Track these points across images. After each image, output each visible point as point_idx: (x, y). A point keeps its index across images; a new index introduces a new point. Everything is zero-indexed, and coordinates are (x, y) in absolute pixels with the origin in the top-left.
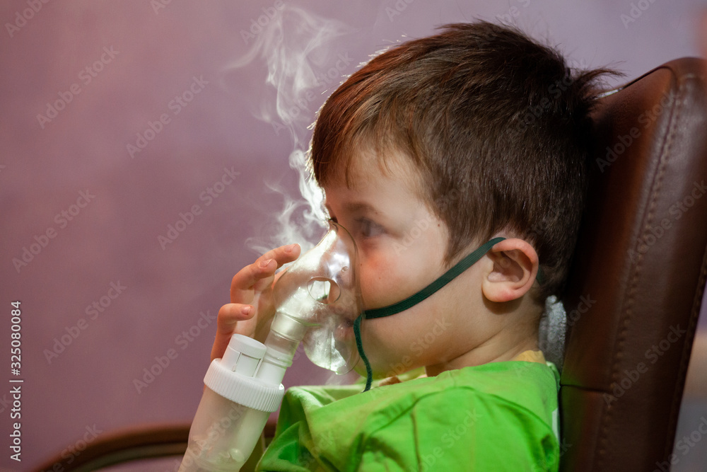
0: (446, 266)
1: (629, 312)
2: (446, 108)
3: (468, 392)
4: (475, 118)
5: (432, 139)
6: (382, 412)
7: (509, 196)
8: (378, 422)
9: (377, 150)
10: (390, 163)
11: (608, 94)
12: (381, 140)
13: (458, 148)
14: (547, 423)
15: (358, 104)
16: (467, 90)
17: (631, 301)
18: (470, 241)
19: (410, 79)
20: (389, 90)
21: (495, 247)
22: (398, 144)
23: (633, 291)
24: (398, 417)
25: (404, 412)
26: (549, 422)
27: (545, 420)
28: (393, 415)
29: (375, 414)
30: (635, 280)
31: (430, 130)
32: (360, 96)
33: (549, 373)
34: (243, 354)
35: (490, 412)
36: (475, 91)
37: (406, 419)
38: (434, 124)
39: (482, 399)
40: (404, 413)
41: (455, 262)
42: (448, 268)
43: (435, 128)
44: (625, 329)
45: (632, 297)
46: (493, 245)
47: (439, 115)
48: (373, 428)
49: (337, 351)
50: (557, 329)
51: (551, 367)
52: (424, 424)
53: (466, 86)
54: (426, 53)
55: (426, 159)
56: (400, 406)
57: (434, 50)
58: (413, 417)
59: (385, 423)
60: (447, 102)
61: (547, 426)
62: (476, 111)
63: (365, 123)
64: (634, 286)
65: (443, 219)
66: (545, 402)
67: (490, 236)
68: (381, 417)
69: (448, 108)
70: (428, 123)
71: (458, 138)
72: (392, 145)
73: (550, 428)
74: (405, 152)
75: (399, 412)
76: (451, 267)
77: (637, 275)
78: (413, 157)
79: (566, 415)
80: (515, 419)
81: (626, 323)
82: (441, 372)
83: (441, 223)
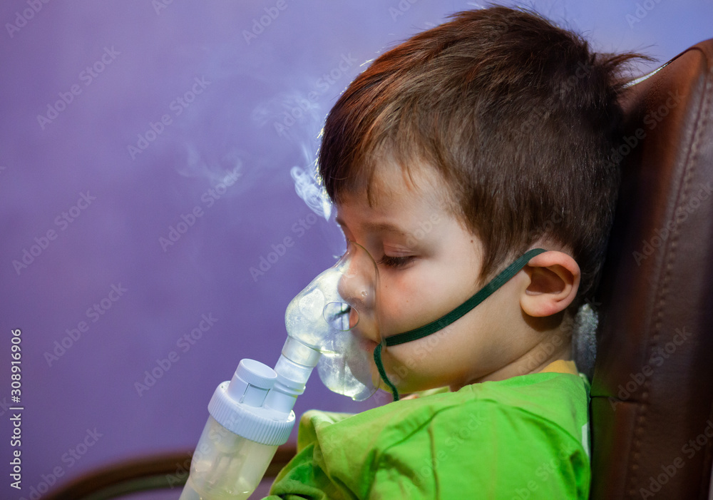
0: (480, 284)
1: (660, 314)
2: (473, 112)
3: (490, 404)
4: (506, 121)
5: (460, 148)
6: (398, 427)
7: (546, 203)
8: (392, 437)
9: (402, 164)
10: (416, 177)
11: (638, 81)
12: (405, 153)
13: (489, 157)
14: (577, 438)
15: (374, 113)
16: (493, 90)
17: (662, 303)
18: (506, 255)
19: (430, 81)
20: (408, 96)
21: (532, 262)
22: (424, 156)
23: (664, 291)
24: (415, 432)
25: (421, 426)
26: (579, 437)
27: (575, 435)
28: (409, 430)
29: (390, 428)
30: (666, 279)
31: (457, 138)
32: (376, 103)
33: (580, 386)
34: (252, 386)
35: (514, 426)
36: (503, 89)
37: (423, 434)
38: (461, 131)
39: (505, 412)
40: (420, 428)
41: (490, 278)
42: (482, 286)
43: (463, 134)
44: (657, 333)
45: (663, 298)
46: (529, 259)
47: (465, 121)
48: (386, 444)
49: (354, 379)
50: (587, 337)
51: (582, 378)
52: (442, 439)
53: (492, 86)
54: (443, 49)
55: (455, 171)
56: (416, 420)
57: (450, 46)
58: (430, 432)
59: (400, 438)
60: (473, 104)
61: (576, 441)
62: (505, 113)
63: (385, 134)
64: (666, 286)
65: (477, 235)
66: (574, 415)
67: (526, 248)
68: (395, 432)
69: (476, 113)
70: (455, 130)
71: (489, 145)
72: (417, 158)
73: (580, 443)
74: (431, 164)
75: (416, 427)
76: (485, 284)
77: (669, 273)
78: (440, 169)
79: (596, 429)
80: (543, 434)
81: (658, 326)
82: (462, 387)
83: (475, 239)
